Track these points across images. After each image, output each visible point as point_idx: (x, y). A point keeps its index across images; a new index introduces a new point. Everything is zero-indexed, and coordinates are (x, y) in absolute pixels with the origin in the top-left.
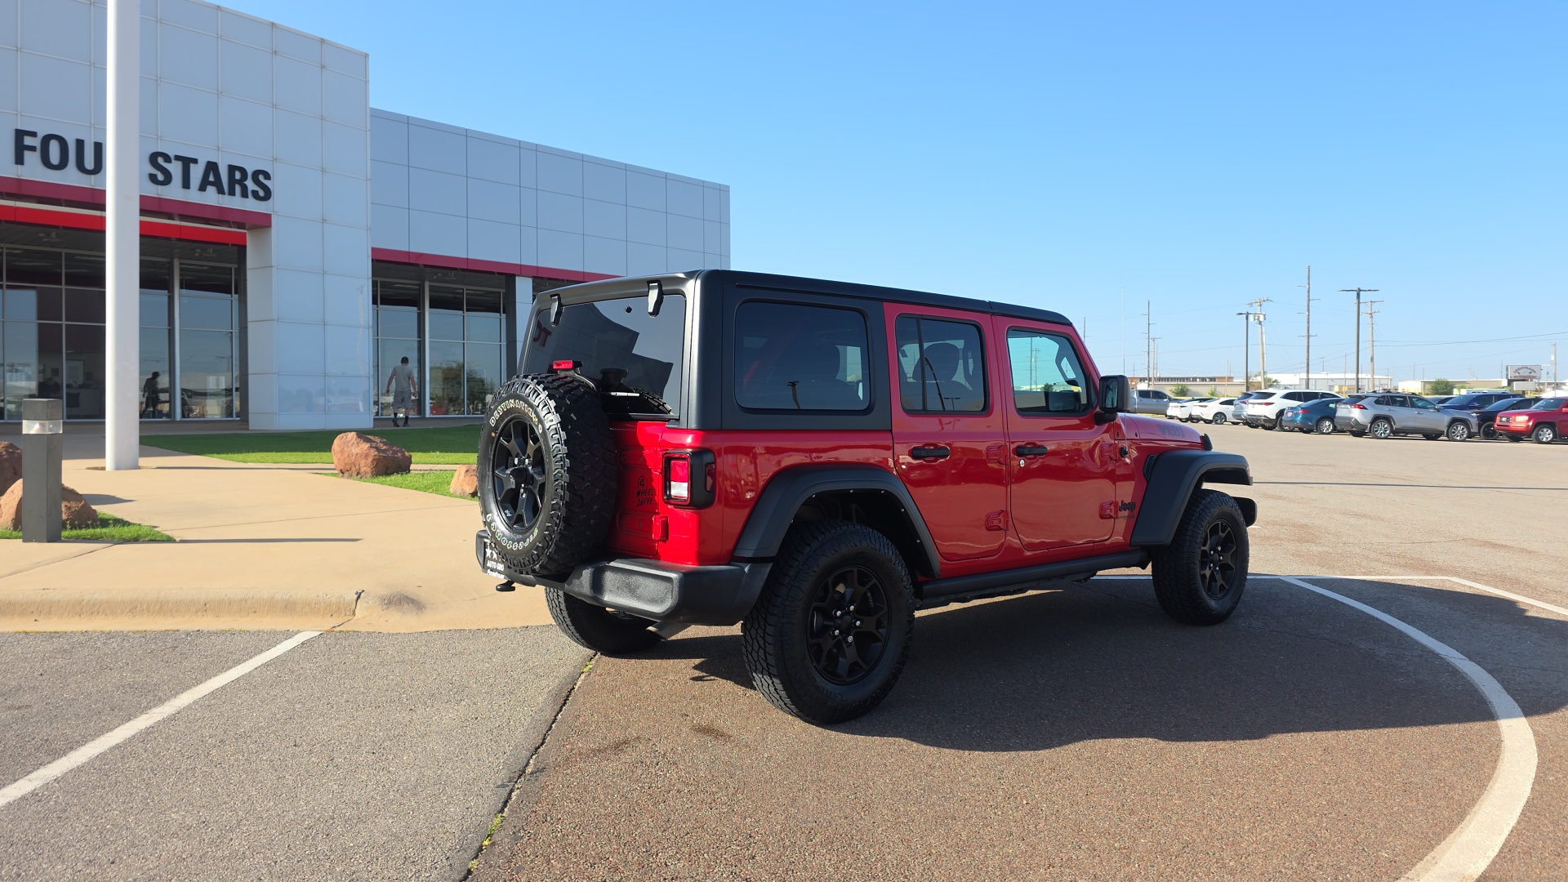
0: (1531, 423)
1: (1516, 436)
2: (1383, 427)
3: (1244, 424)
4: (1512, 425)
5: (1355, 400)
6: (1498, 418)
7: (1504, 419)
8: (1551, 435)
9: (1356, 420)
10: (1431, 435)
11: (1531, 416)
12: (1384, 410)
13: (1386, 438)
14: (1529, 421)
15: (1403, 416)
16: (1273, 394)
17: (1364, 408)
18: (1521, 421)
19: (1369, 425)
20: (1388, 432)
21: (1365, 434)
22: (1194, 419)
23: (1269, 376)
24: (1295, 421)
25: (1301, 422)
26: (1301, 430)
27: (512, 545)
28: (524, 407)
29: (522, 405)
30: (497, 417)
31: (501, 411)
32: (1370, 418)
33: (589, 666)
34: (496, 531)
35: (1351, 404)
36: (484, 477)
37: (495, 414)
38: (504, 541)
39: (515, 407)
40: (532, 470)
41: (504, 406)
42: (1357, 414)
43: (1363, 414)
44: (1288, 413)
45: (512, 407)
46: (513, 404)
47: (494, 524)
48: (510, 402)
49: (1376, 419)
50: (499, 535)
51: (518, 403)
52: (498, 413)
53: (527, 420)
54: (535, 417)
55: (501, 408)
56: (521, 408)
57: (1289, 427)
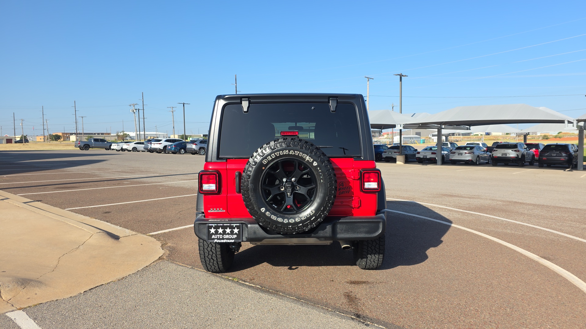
2: (202, 151)
3: (148, 151)
5: (193, 142)
9: (194, 149)
12: (203, 145)
16: (162, 140)
17: (197, 145)
19: (198, 151)
20: (204, 153)
21: (197, 154)
22: (123, 150)
23: (125, 133)
24: (172, 150)
25: (174, 150)
26: (173, 153)
27: (288, 221)
28: (299, 154)
29: (297, 153)
30: (269, 159)
31: (274, 156)
32: (198, 148)
33: (229, 278)
34: (271, 216)
35: (192, 143)
36: (255, 190)
37: (268, 158)
38: (280, 220)
39: (289, 154)
40: (296, 184)
41: (277, 153)
42: (194, 147)
43: (196, 147)
44: (168, 147)
45: (286, 154)
46: (287, 153)
47: (268, 213)
48: (284, 151)
49: (200, 148)
50: (274, 217)
51: (292, 152)
52: (271, 157)
53: (298, 160)
54: (309, 158)
55: (275, 154)
56: (295, 155)
57: (168, 152)
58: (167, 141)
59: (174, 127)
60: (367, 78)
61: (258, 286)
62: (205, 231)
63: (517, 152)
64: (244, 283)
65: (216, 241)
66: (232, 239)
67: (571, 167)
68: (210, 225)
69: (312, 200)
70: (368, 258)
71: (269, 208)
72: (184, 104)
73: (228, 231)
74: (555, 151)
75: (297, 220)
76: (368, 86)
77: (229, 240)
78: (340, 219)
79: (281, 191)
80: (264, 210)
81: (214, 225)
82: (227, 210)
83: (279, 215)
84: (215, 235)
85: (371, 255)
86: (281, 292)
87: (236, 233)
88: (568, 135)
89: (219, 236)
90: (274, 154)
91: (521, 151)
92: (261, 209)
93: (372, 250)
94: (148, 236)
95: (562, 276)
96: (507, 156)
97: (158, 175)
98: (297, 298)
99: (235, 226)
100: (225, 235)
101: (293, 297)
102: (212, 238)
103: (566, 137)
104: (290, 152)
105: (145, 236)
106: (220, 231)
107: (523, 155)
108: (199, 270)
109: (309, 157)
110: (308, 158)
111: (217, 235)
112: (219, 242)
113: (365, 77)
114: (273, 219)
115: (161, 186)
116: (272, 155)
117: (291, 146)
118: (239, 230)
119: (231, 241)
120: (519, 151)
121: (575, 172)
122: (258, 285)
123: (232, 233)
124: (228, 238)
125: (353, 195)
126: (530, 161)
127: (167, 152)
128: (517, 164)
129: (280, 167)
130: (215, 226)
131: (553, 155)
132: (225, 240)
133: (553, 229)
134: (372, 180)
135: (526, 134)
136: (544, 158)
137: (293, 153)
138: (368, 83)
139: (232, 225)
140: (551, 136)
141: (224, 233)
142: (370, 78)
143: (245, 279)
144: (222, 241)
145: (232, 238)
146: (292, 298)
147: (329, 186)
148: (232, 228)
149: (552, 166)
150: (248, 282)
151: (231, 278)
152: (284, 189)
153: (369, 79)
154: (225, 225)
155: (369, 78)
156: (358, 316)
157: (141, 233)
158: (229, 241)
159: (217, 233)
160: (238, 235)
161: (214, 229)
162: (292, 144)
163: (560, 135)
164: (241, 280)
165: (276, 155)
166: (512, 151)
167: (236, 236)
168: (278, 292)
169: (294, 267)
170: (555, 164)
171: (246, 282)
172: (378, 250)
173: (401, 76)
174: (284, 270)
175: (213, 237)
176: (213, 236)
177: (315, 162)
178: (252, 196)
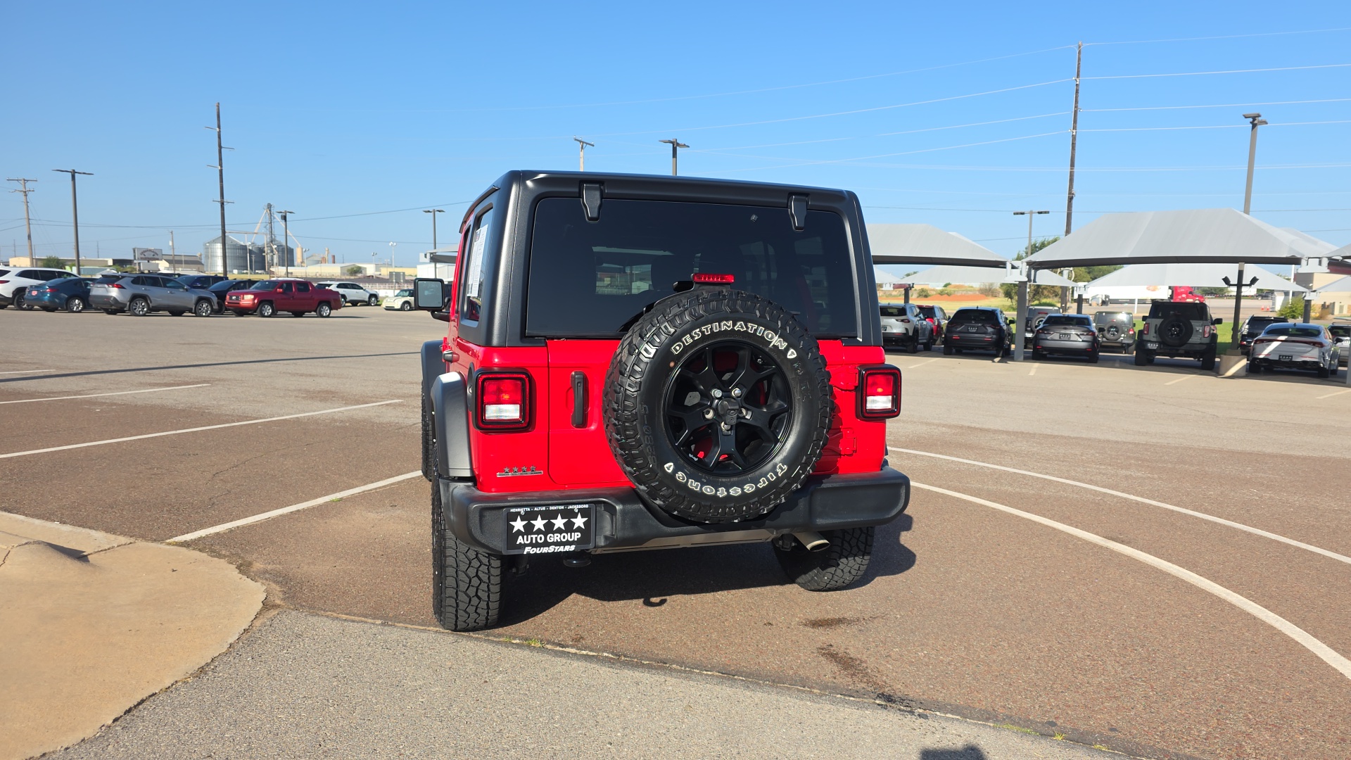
0: (256, 301)
1: (242, 312)
2: (141, 306)
4: (241, 303)
5: (110, 280)
6: (228, 297)
7: (234, 298)
8: (270, 311)
9: (115, 298)
10: (177, 312)
11: (256, 295)
12: (142, 290)
13: (144, 315)
14: (254, 299)
15: (159, 295)
16: (8, 272)
17: (123, 288)
18: (248, 299)
19: (128, 304)
20: (145, 309)
21: (124, 312)
24: (42, 300)
25: (50, 301)
26: (46, 308)
27: (727, 491)
28: (756, 330)
29: (752, 327)
30: (687, 342)
31: (698, 335)
32: (128, 297)
33: (514, 641)
34: (687, 481)
35: (108, 284)
36: (651, 418)
37: (685, 339)
38: (708, 490)
39: (733, 330)
40: (743, 402)
41: (707, 329)
42: (114, 292)
43: (121, 293)
44: (30, 292)
45: (726, 330)
46: (729, 327)
47: (680, 474)
48: (722, 324)
49: (134, 298)
50: (694, 485)
51: (741, 325)
52: (692, 337)
53: (751, 345)
54: (780, 341)
55: (700, 331)
56: (746, 332)
57: (28, 306)
58: (24, 274)
59: (29, 237)
60: (580, 141)
61: (605, 654)
62: (500, 527)
63: (905, 322)
64: (561, 649)
65: (527, 550)
66: (568, 543)
67: (1001, 355)
68: (513, 510)
69: (779, 440)
70: (841, 566)
71: (682, 461)
72: (73, 173)
73: (559, 522)
74: (975, 323)
75: (748, 490)
76: (582, 160)
77: (562, 547)
78: (822, 483)
79: (708, 420)
80: (671, 468)
81: (522, 511)
82: (547, 471)
83: (705, 478)
84: (525, 537)
85: (847, 559)
86: (673, 662)
87: (579, 527)
88: (963, 289)
89: (536, 538)
90: (698, 330)
91: (913, 321)
92: (666, 466)
93: (851, 547)
94: (176, 547)
95: (1169, 574)
96: (887, 331)
97: (53, 371)
98: (722, 673)
99: (579, 509)
100: (552, 535)
101: (711, 671)
102: (518, 543)
103: (959, 294)
104: (736, 325)
105: (163, 546)
106: (539, 524)
107: (916, 330)
108: (410, 626)
109: (779, 337)
110: (776, 341)
111: (529, 536)
112: (536, 553)
113: (576, 140)
114: (693, 490)
115: (89, 402)
116: (695, 333)
117: (738, 312)
118: (586, 519)
119: (567, 548)
120: (909, 322)
121: (1011, 365)
122: (605, 651)
123: (569, 528)
124: (559, 540)
125: (842, 425)
126: (925, 341)
127: (25, 306)
128: (904, 348)
129: (709, 361)
130: (526, 512)
131: (971, 330)
132: (551, 547)
133: (1080, 481)
134: (880, 390)
135: (908, 286)
136: (956, 336)
137: (742, 327)
138: (582, 154)
139: (570, 507)
140: (933, 290)
141: (549, 528)
142: (587, 144)
143: (560, 639)
144: (545, 550)
145: (570, 540)
146: (709, 673)
147: (820, 407)
148: (569, 515)
149: (964, 351)
150: (572, 647)
151: (517, 641)
152: (714, 415)
153: (585, 145)
154: (552, 508)
155: (583, 142)
156: (889, 699)
157: (144, 537)
158: (561, 549)
159: (529, 529)
160: (586, 532)
161: (522, 520)
162: (741, 307)
163: (949, 289)
164: (549, 642)
165: (703, 333)
166: (897, 320)
167: (579, 534)
168: (666, 663)
169: (654, 600)
170: (972, 348)
171: (568, 646)
172: (862, 547)
173: (675, 145)
174: (633, 608)
175: (520, 540)
176: (520, 537)
177: (792, 350)
178: (644, 434)
